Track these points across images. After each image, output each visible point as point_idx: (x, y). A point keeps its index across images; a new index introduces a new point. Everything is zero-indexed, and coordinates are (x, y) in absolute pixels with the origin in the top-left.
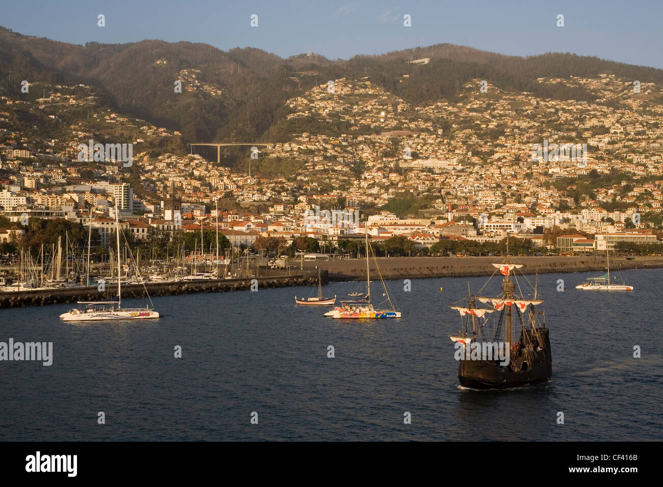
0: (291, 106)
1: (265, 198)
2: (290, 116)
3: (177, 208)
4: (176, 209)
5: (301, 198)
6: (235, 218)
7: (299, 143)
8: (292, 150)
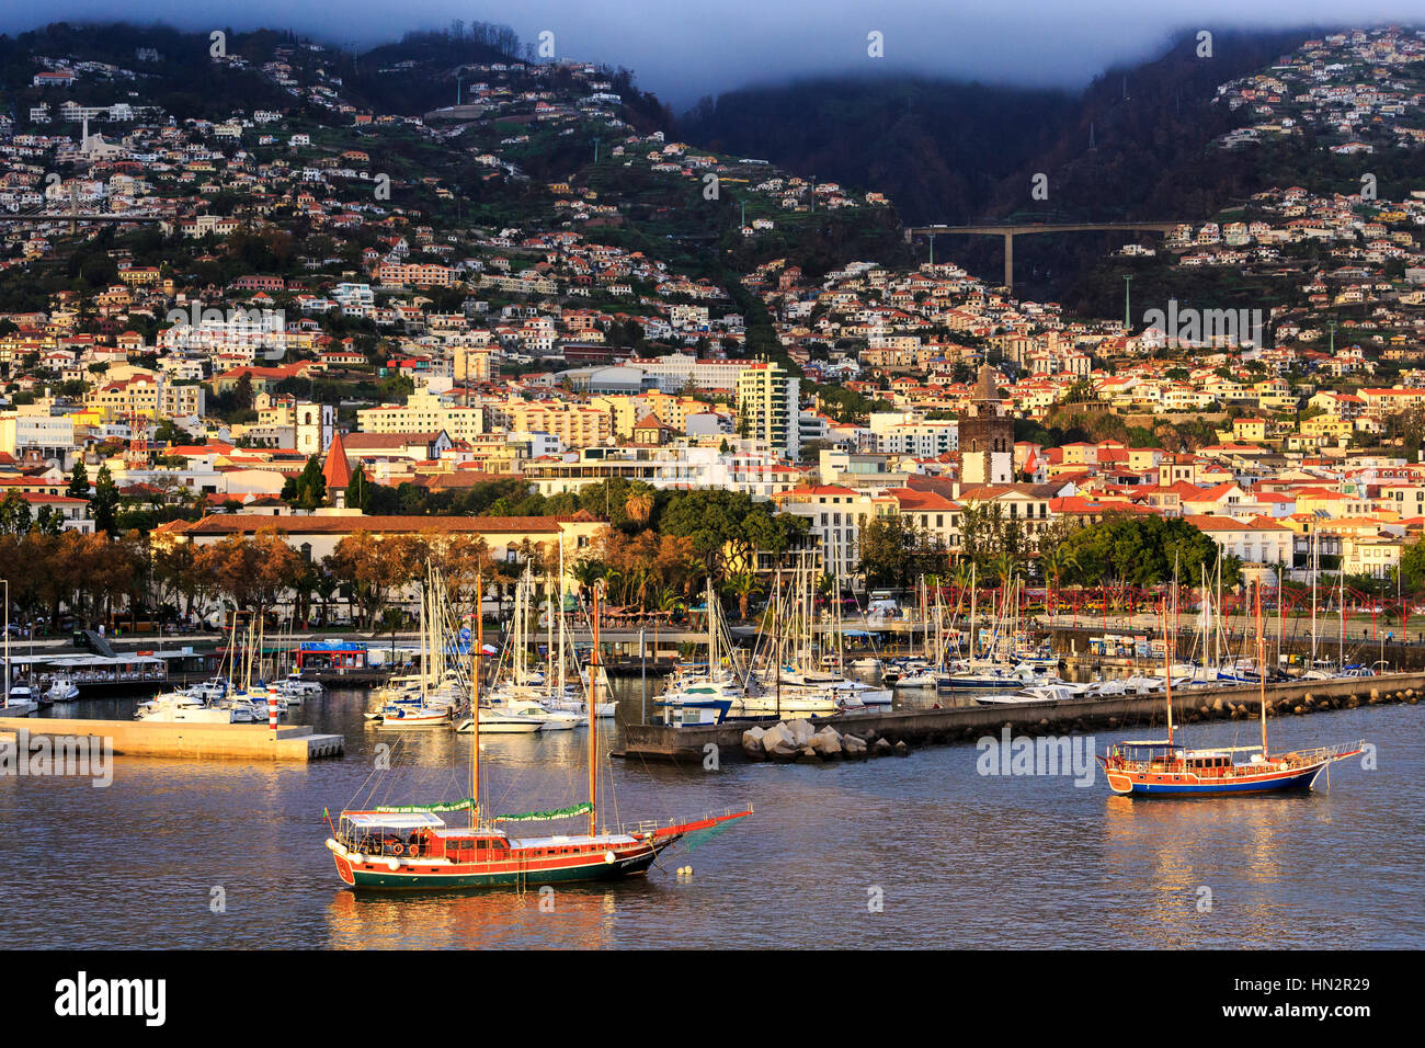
0: (1234, 104)
1: (1203, 401)
2: (1235, 138)
3: (1000, 447)
4: (996, 451)
5: (1322, 399)
6: (1183, 474)
7: (1278, 222)
8: (1254, 244)
